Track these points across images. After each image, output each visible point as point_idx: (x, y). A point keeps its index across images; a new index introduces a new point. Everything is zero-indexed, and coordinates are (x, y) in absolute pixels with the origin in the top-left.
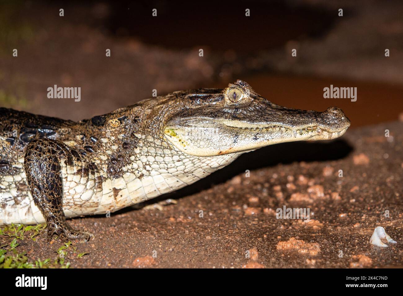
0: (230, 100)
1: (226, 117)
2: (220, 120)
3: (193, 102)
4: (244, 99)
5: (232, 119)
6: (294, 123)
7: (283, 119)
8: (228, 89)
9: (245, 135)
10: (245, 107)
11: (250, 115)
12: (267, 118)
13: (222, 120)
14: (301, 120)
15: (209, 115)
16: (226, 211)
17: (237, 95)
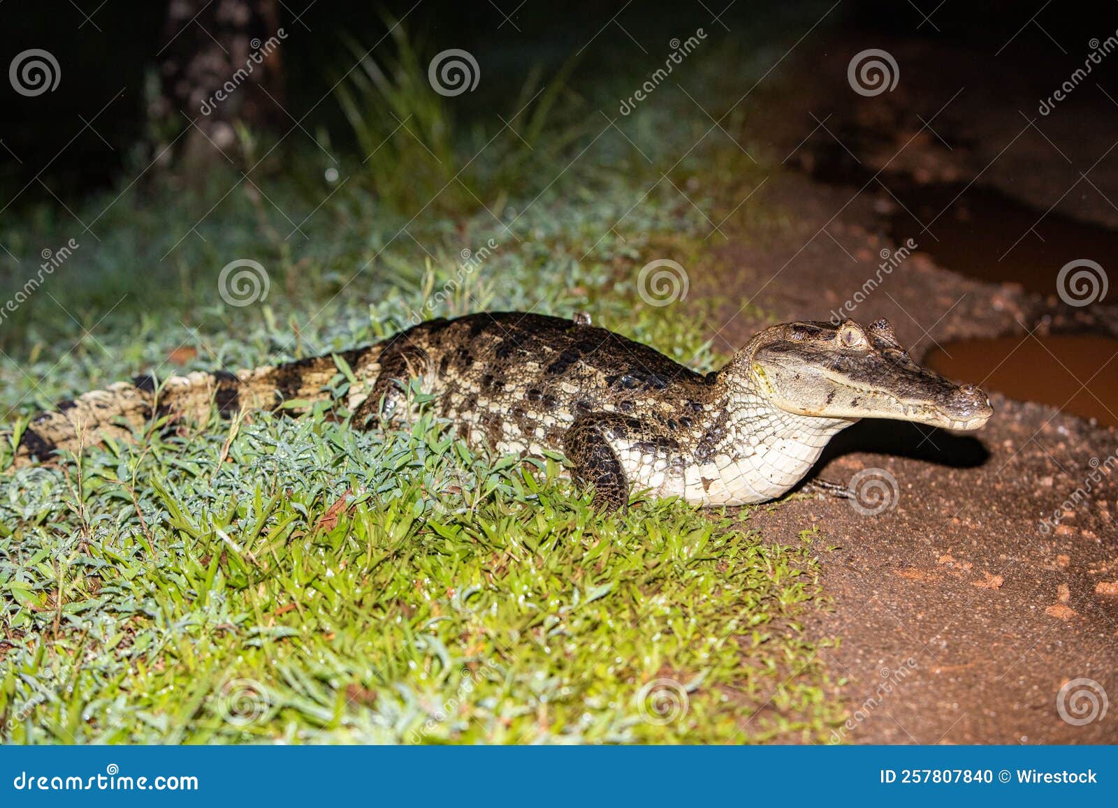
0: (843, 342)
3: (795, 333)
4: (861, 345)
6: (904, 395)
7: (894, 384)
8: (845, 326)
9: (844, 395)
11: (856, 368)
12: (874, 379)
14: (918, 392)
16: (1030, 522)
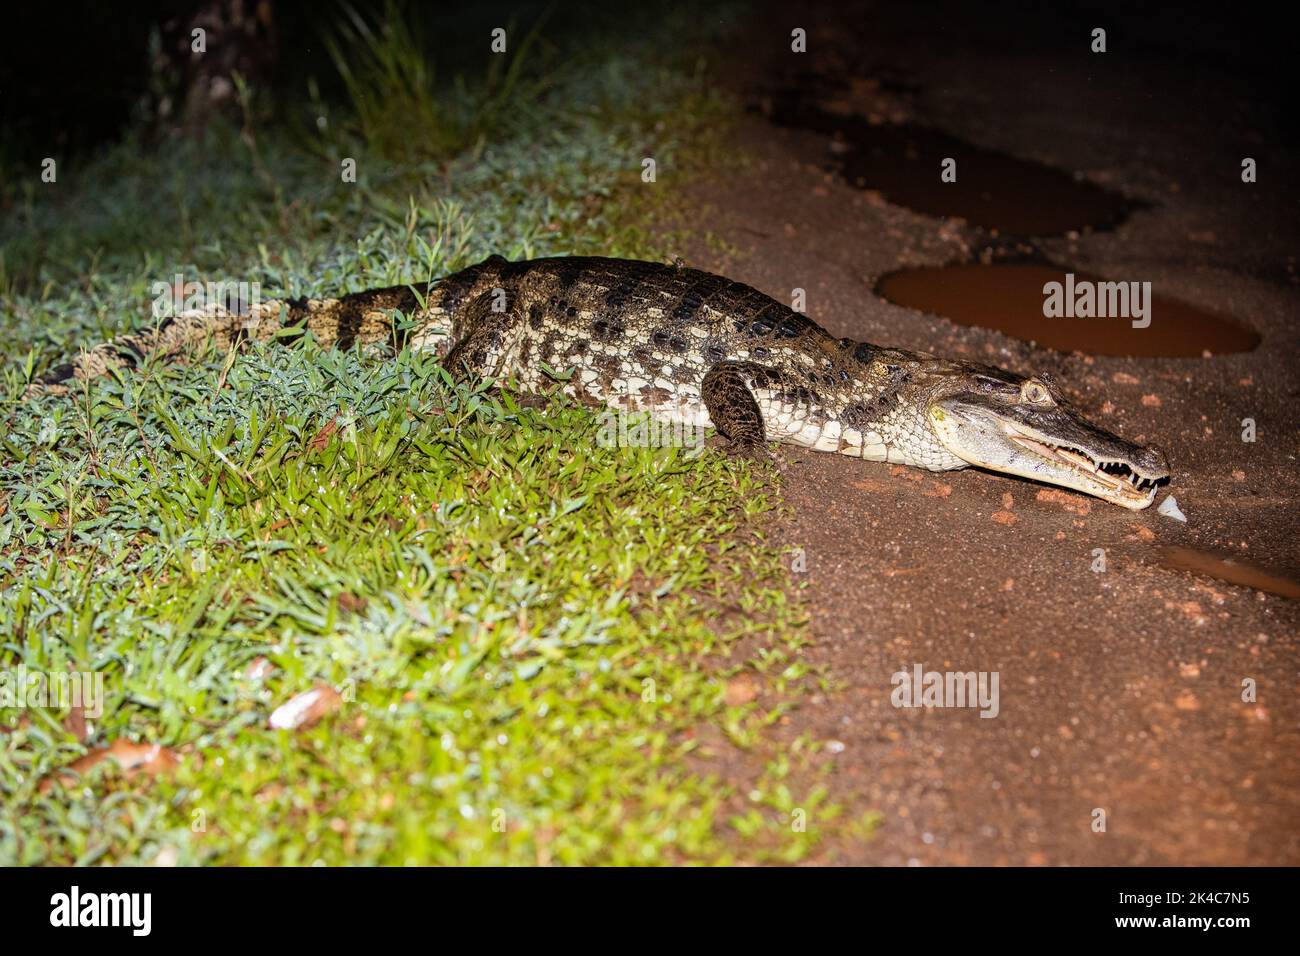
0: (1028, 398)
1: (1015, 418)
2: (1007, 420)
3: (980, 385)
4: (1046, 401)
5: (1023, 424)
6: (1102, 452)
8: (1029, 383)
9: (1028, 458)
10: (1044, 412)
11: (1047, 424)
14: (1110, 450)
17: (1039, 394)
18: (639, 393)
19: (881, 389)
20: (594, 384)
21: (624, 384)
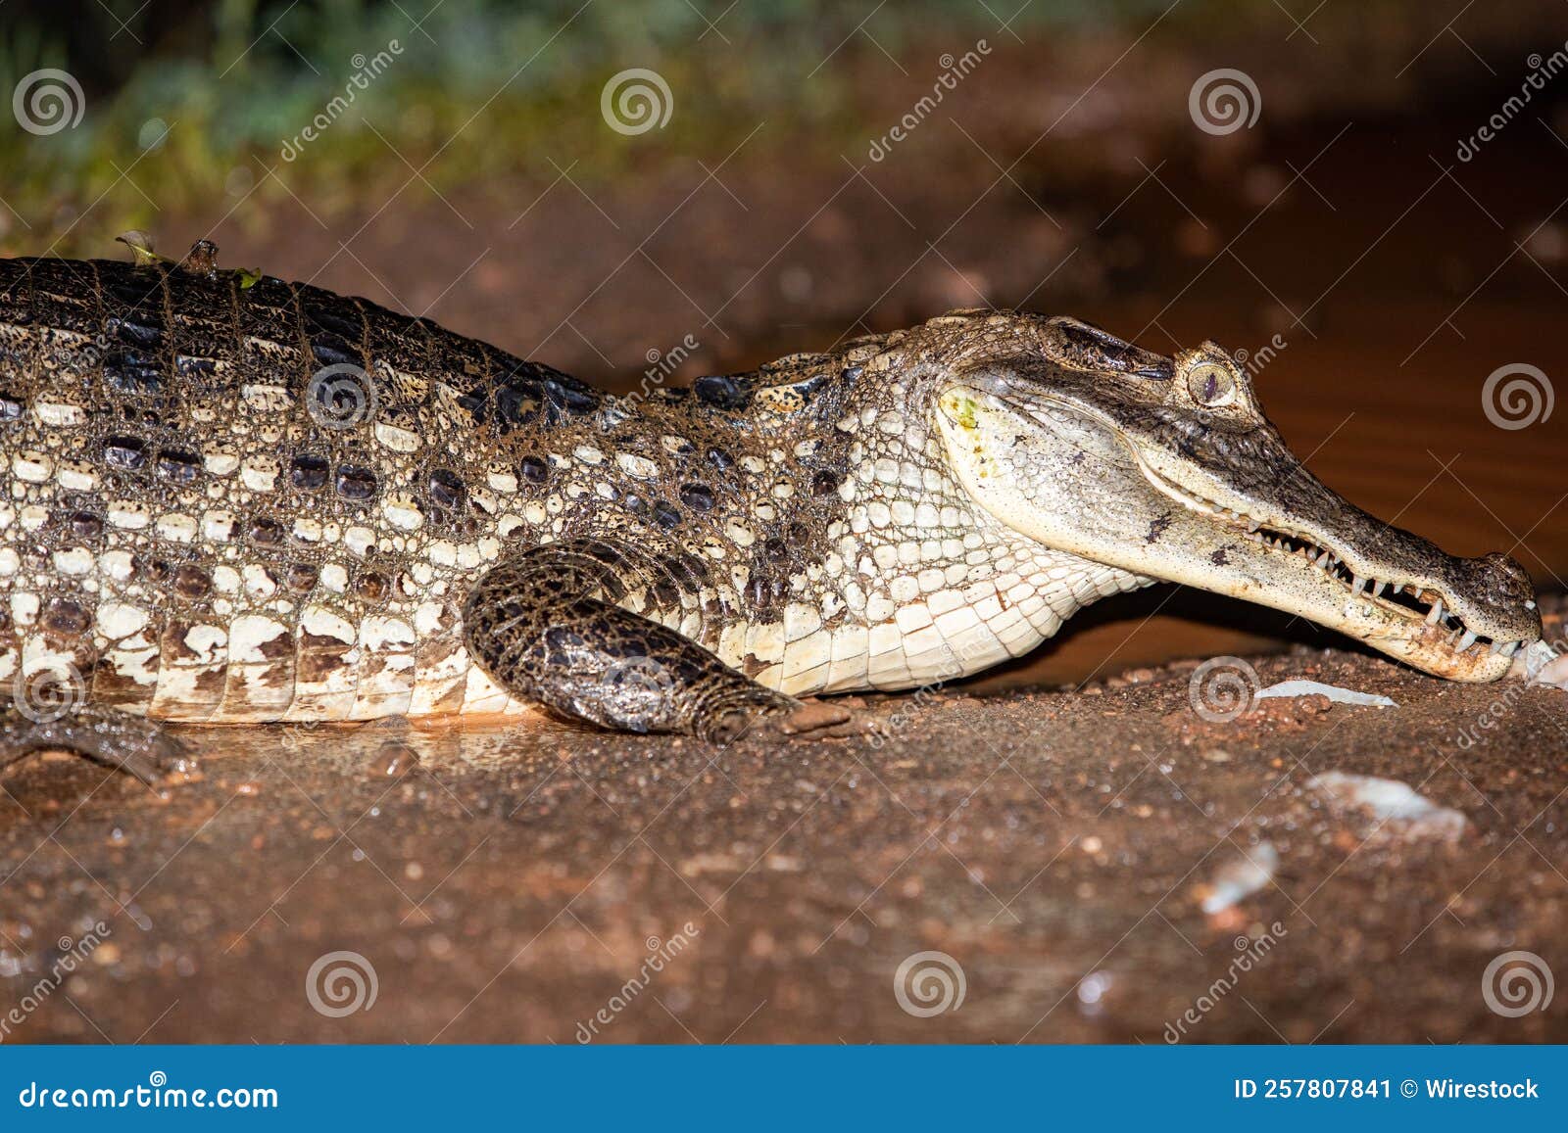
0: (1191, 393)
1: (1161, 437)
2: (1140, 438)
3: (1069, 346)
4: (1236, 408)
5: (1179, 454)
6: (1371, 552)
7: (1341, 522)
8: (1198, 355)
9: (1193, 531)
10: (1230, 433)
11: (1238, 465)
12: (1291, 499)
13: (1145, 440)
14: (1397, 551)
15: (1114, 407)
17: (1220, 388)
18: (259, 656)
19: (805, 450)
20: (140, 641)
21: (215, 635)
